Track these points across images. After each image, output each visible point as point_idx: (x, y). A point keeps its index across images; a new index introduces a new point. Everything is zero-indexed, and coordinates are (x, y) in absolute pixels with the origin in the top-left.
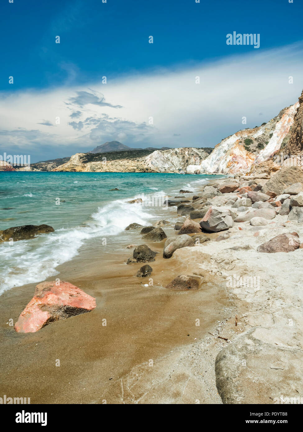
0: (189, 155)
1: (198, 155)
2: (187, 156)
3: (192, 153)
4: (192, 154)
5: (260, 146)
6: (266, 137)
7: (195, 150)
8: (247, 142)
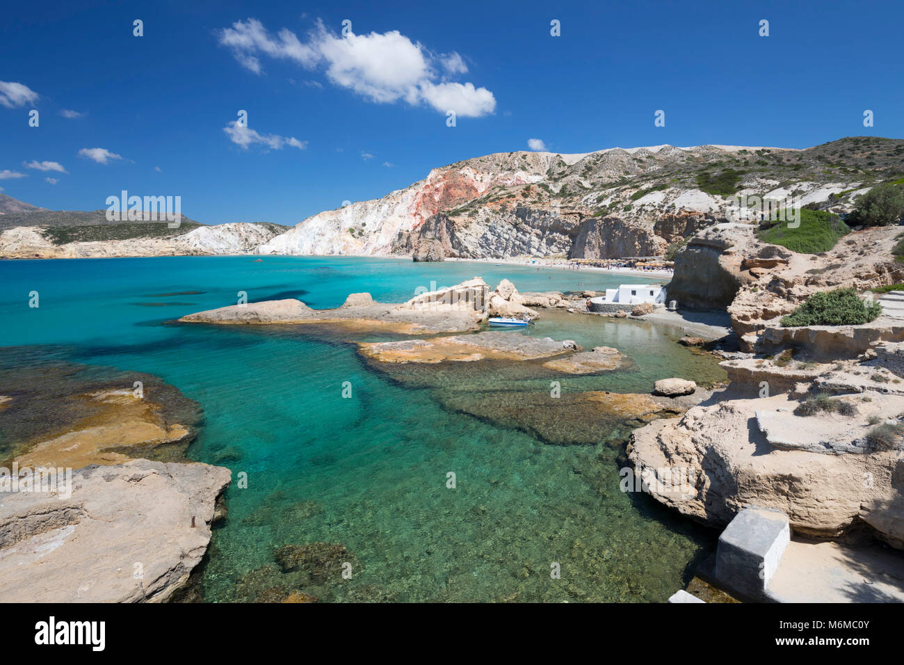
0: (246, 232)
1: (258, 232)
2: (244, 235)
4: (250, 231)
5: (360, 234)
6: (360, 226)
7: (252, 226)
8: (352, 231)
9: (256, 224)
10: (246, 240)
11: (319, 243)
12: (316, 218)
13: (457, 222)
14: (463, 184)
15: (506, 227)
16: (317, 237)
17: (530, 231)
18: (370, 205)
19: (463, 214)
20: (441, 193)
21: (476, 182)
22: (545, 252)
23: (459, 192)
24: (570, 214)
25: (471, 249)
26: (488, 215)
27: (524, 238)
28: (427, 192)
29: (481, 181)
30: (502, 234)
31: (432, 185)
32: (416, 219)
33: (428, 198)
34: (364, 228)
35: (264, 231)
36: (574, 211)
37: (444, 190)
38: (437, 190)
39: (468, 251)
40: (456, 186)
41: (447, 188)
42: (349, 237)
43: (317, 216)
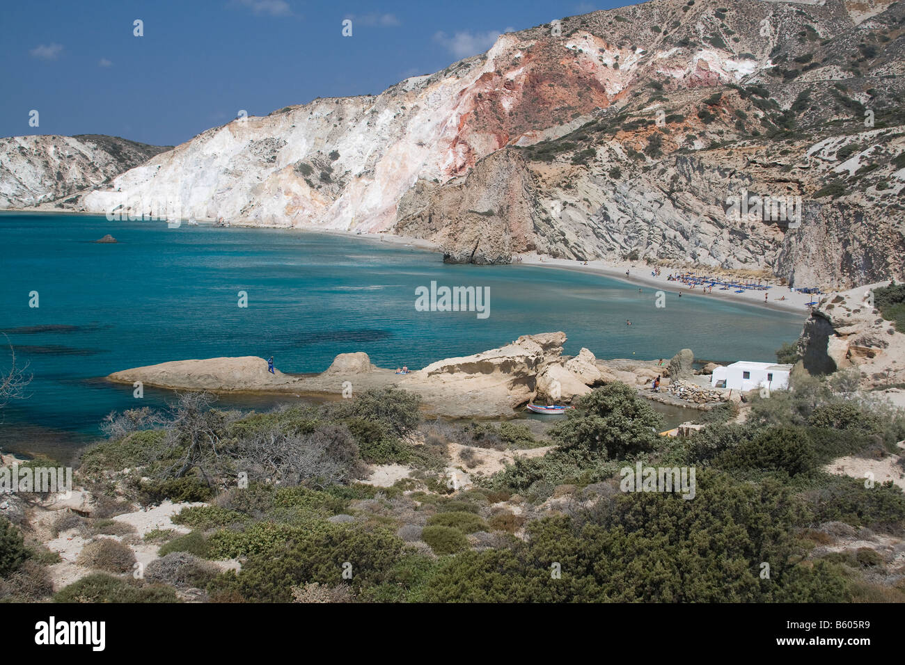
0: (60, 158)
1: (87, 159)
2: (55, 163)
3: (67, 153)
4: (69, 157)
5: (325, 178)
6: (325, 158)
7: (73, 142)
8: (305, 170)
9: (82, 138)
10: (60, 177)
11: (227, 194)
12: (224, 134)
13: (544, 177)
14: (570, 73)
15: (650, 196)
16: (225, 179)
17: (699, 210)
18: (351, 107)
19: (560, 158)
20: (518, 93)
21: (601, 68)
22: (723, 258)
23: (561, 92)
24: (780, 181)
25: (571, 237)
26: (619, 161)
27: (685, 224)
28: (486, 89)
29: (616, 66)
30: (639, 211)
31: (499, 73)
32: (455, 153)
33: (487, 104)
34: (334, 164)
35: (101, 157)
36: (787, 176)
37: (525, 86)
38: (509, 85)
39: (566, 242)
40: (556, 77)
41: (534, 81)
42: (298, 187)
43: (226, 129)
